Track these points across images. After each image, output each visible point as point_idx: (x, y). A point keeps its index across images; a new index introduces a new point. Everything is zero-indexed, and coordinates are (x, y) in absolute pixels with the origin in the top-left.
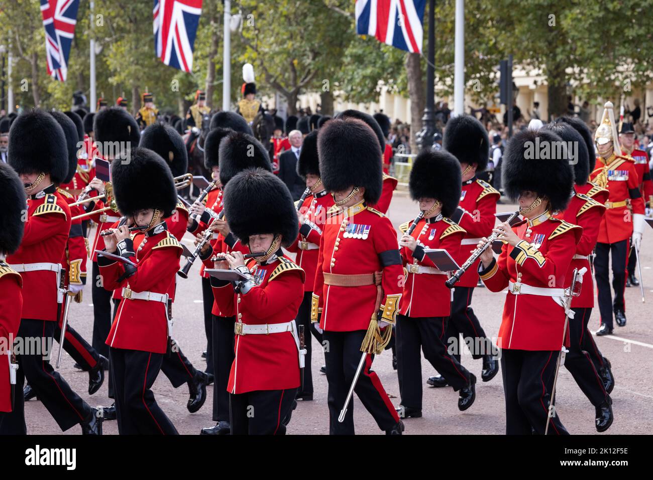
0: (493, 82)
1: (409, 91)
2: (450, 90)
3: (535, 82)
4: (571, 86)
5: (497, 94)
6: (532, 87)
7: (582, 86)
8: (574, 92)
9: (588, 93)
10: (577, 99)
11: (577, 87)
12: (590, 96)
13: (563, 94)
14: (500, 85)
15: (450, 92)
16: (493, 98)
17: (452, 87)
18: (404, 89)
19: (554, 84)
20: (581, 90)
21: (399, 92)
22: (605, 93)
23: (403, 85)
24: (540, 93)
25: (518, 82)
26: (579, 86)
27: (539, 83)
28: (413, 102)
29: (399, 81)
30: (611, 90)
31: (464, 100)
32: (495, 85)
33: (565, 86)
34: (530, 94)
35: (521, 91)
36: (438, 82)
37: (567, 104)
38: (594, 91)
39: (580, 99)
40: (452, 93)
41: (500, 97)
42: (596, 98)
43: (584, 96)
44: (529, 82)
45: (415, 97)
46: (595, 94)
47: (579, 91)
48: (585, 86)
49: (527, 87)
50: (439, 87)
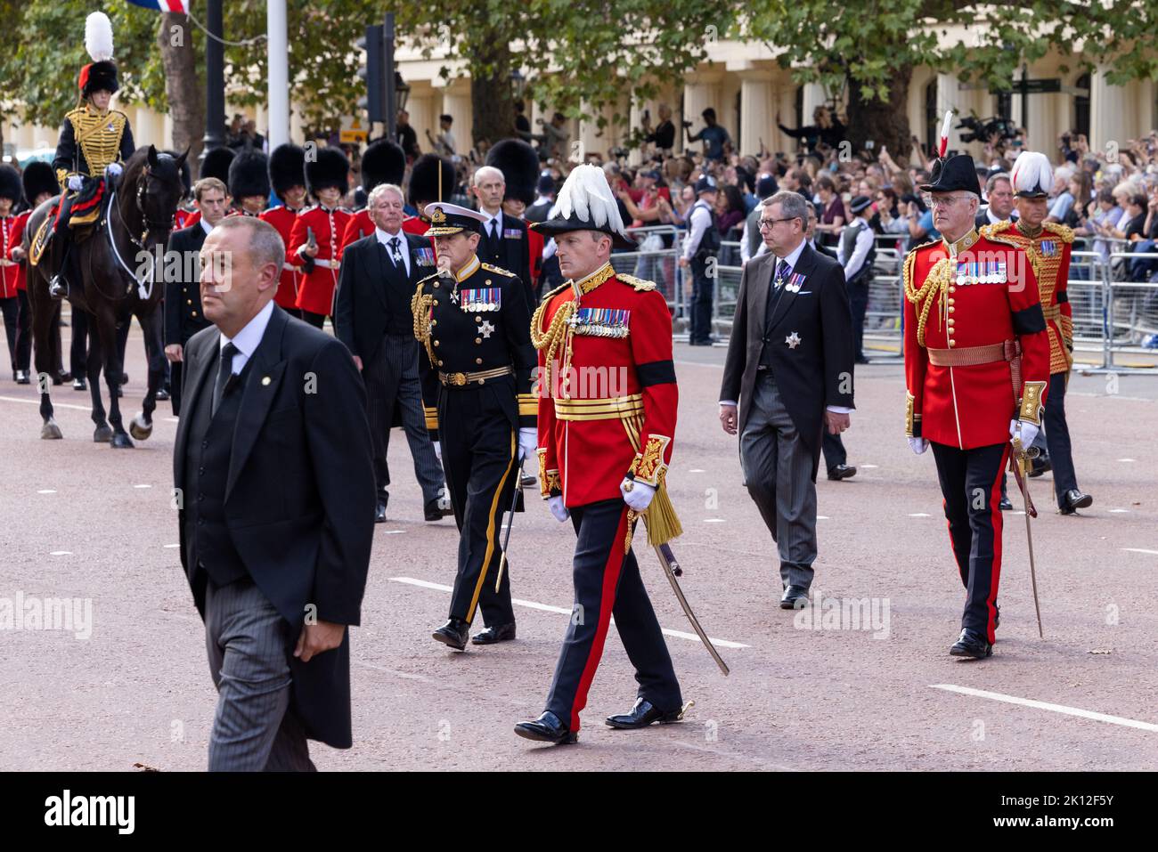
0: (353, 72)
1: (169, 97)
2: (258, 93)
3: (444, 73)
4: (523, 79)
5: (362, 101)
6: (439, 82)
7: (545, 79)
8: (530, 93)
9: (560, 94)
10: (535, 106)
11: (533, 80)
12: (565, 100)
13: (505, 97)
14: (367, 79)
15: (259, 96)
16: (354, 108)
17: (262, 86)
18: (157, 92)
19: (485, 76)
20: (545, 88)
21: (146, 100)
22: (597, 93)
23: (155, 84)
24: (455, 96)
25: (407, 74)
26: (539, 78)
27: (453, 74)
28: (176, 122)
29: (146, 75)
30: (609, 86)
31: (291, 112)
32: (356, 79)
33: (510, 79)
34: (434, 97)
35: (413, 92)
36: (231, 75)
37: (513, 122)
38: (573, 89)
39: (543, 107)
40: (263, 100)
41: (368, 107)
42: (577, 104)
43: (550, 101)
44: (430, 72)
45: (181, 109)
46: (574, 94)
47: (540, 91)
48: (553, 79)
49: (427, 82)
50: (234, 86)
